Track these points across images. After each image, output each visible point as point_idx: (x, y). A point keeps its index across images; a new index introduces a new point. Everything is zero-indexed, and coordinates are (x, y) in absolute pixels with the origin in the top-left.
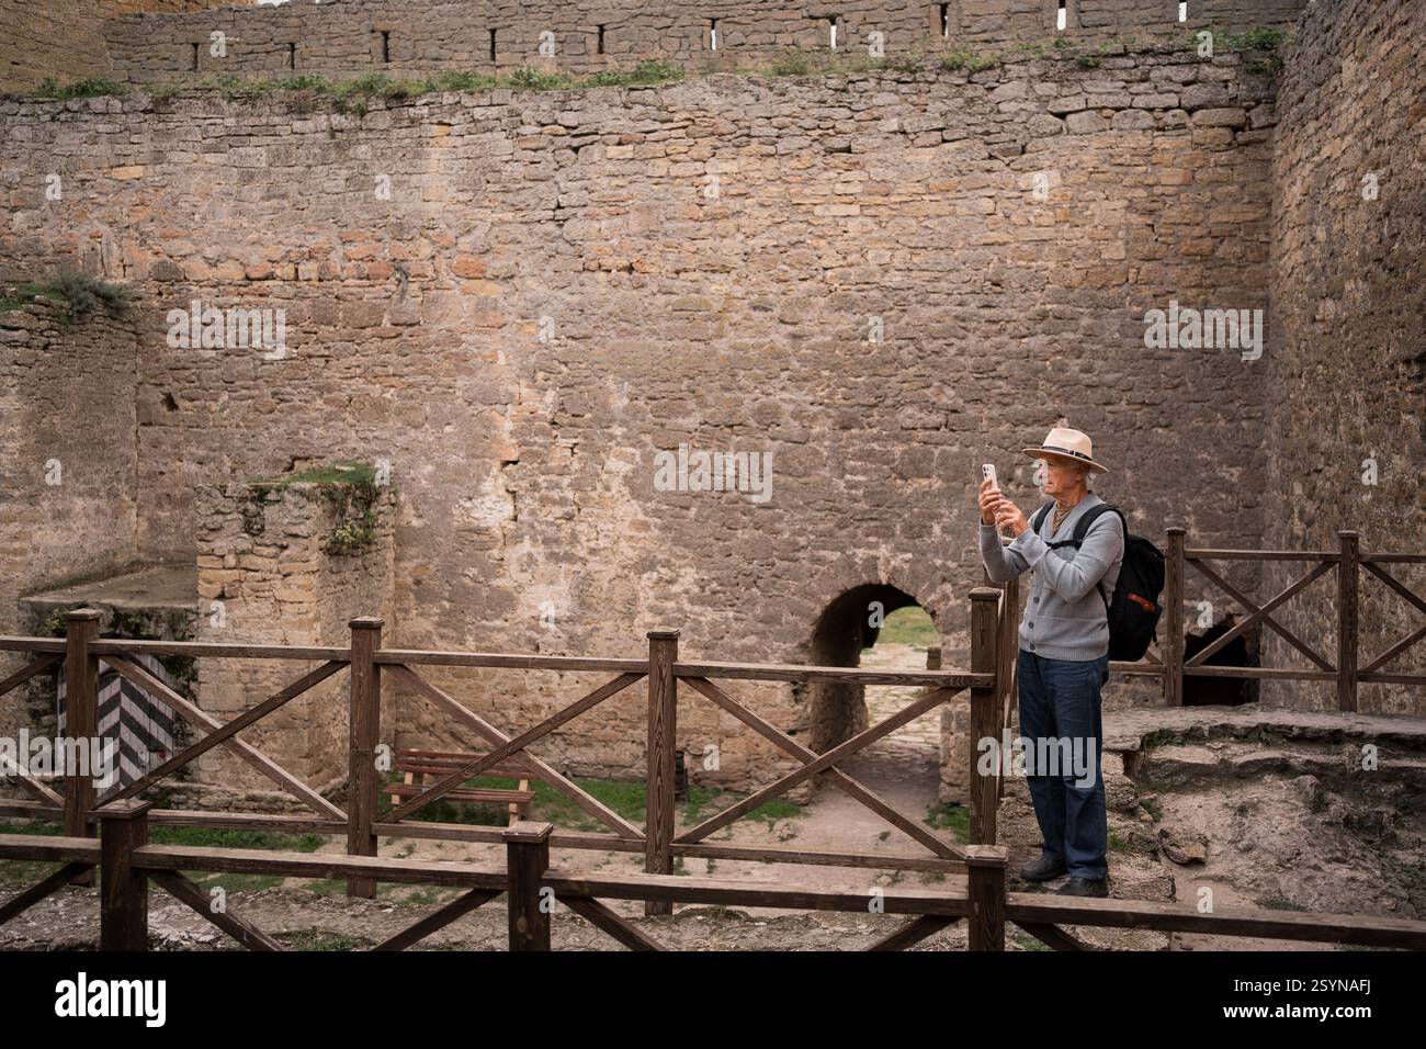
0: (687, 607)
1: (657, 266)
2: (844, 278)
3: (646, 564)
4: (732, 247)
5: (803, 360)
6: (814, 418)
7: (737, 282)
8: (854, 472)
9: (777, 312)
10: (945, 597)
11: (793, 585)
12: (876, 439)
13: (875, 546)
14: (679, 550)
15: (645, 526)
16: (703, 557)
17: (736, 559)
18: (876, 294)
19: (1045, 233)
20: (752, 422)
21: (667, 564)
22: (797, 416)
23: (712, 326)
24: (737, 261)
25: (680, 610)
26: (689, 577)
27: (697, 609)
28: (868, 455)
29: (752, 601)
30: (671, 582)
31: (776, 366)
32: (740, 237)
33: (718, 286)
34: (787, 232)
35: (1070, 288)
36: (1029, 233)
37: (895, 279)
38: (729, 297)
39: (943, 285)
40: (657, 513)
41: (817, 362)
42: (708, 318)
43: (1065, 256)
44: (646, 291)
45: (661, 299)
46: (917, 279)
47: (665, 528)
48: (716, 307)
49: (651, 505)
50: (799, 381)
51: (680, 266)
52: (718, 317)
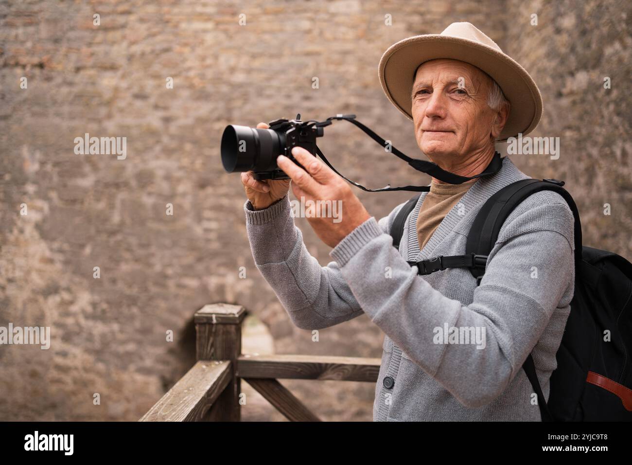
0: (82, 321)
1: (63, 64)
2: (202, 76)
3: (52, 289)
4: (118, 52)
5: (172, 137)
6: (179, 180)
7: (124, 77)
8: (209, 220)
9: (152, 100)
10: (275, 314)
11: (163, 304)
12: (226, 195)
13: (223, 276)
14: (77, 279)
15: (51, 261)
16: (95, 285)
17: (120, 285)
18: (225, 89)
19: (349, 46)
20: (133, 183)
21: (68, 290)
22: (168, 178)
23: (103, 111)
24: (122, 62)
25: (78, 324)
26: (84, 300)
27: (90, 323)
28: (218, 208)
29: (132, 318)
30: (71, 303)
31: (151, 141)
32: (125, 44)
33: (108, 82)
34: (160, 42)
35: (366, 87)
36: (337, 46)
37: (239, 77)
38: (116, 89)
39: (275, 83)
40: (61, 251)
41: (182, 139)
42: (101, 104)
43: (363, 63)
44: (54, 83)
45: (65, 90)
46: (256, 78)
47: (66, 263)
48: (107, 95)
49: (56, 245)
50: (168, 152)
51: (79, 64)
52: (109, 103)
